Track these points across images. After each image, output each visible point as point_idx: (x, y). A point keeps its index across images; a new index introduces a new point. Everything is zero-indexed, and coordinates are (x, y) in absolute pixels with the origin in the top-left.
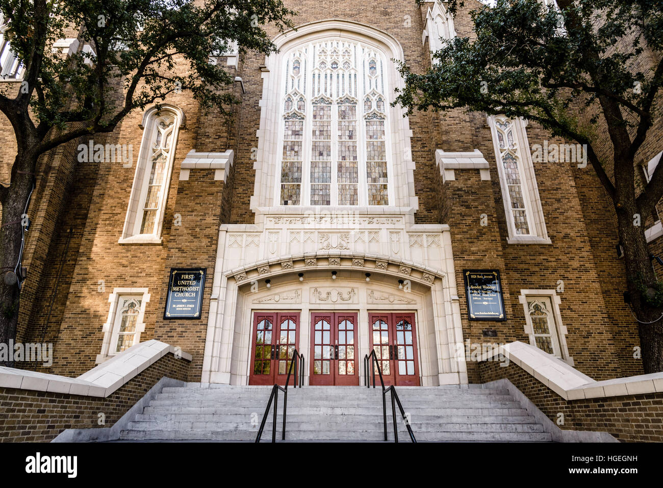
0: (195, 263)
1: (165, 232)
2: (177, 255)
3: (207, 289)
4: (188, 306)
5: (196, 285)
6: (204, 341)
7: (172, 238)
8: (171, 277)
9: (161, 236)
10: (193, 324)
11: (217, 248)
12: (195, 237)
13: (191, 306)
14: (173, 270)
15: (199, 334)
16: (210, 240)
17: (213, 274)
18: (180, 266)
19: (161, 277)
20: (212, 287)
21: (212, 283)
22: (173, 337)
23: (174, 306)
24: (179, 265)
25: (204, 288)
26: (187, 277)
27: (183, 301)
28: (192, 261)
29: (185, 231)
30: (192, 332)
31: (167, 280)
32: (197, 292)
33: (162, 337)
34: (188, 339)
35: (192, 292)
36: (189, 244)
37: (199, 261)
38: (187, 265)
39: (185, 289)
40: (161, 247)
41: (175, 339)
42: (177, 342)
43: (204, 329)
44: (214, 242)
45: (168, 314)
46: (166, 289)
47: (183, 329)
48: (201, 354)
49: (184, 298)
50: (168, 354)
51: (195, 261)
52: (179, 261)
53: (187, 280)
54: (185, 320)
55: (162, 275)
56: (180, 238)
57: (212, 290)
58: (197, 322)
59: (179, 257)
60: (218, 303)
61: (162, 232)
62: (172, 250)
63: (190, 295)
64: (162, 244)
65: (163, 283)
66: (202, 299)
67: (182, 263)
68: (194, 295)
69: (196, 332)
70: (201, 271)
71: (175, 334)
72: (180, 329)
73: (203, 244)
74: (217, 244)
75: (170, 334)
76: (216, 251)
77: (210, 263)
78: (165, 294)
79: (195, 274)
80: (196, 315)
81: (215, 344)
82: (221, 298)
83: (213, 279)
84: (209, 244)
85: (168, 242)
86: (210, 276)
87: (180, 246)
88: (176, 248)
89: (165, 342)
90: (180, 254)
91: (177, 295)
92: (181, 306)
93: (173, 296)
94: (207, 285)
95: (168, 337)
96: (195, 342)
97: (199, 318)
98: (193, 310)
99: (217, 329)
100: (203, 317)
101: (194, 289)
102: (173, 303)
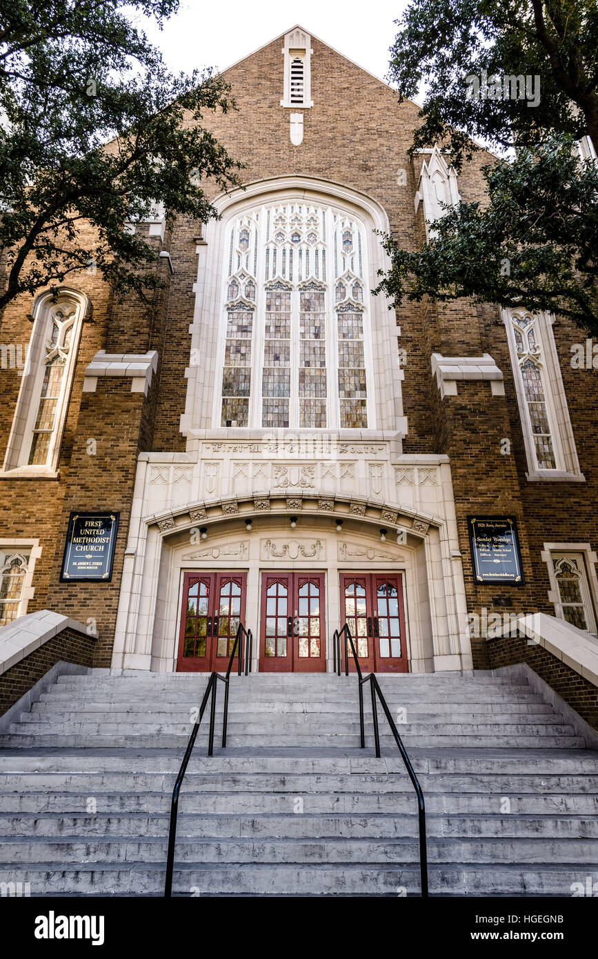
0: (104, 505)
1: (63, 463)
2: (79, 494)
3: (120, 541)
4: (94, 563)
5: (103, 536)
6: (116, 611)
7: (72, 470)
8: (70, 524)
9: (58, 468)
10: (101, 589)
11: (134, 485)
12: (105, 469)
13: (98, 564)
14: (73, 514)
15: (108, 602)
16: (124, 473)
17: (129, 521)
18: (83, 509)
19: (57, 524)
20: (126, 538)
21: (127, 533)
22: (73, 606)
23: (75, 564)
24: (81, 508)
25: (115, 538)
26: (92, 524)
27: (87, 556)
28: (100, 503)
29: (91, 462)
30: (98, 599)
31: (65, 529)
32: (106, 545)
33: (58, 606)
34: (94, 609)
35: (99, 544)
36: (95, 479)
37: (110, 503)
38: (93, 508)
39: (90, 540)
40: (57, 483)
41: (76, 609)
42: (79, 612)
43: (116, 596)
44: (130, 476)
45: (66, 575)
46: (63, 540)
47: (87, 596)
48: (111, 630)
49: (89, 552)
50: (66, 629)
51: (104, 502)
52: (81, 503)
53: (93, 528)
54: (89, 584)
55: (58, 521)
56: (84, 470)
57: (127, 542)
58: (106, 585)
59: (82, 497)
60: (135, 559)
61: (58, 463)
62: (72, 487)
63: (97, 548)
64: (58, 479)
65: (60, 532)
66: (114, 553)
67: (85, 505)
68: (102, 548)
69: (105, 599)
70: (111, 516)
71: (75, 602)
72: (82, 596)
73: (115, 479)
74: (134, 480)
75: (68, 602)
76: (133, 488)
77: (125, 505)
78: (62, 547)
79: (102, 520)
80: (106, 575)
81: (131, 615)
82: (138, 554)
83: (128, 527)
84: (123, 479)
85: (67, 475)
86: (124, 523)
87: (83, 482)
88: (78, 485)
89: (62, 613)
90: (83, 493)
91: (79, 548)
92: (84, 564)
93: (73, 549)
94: (120, 535)
95: (66, 606)
96: (103, 613)
97: (108, 580)
98: (101, 569)
99: (133, 596)
100: (114, 579)
101: (102, 540)
102: (73, 560)
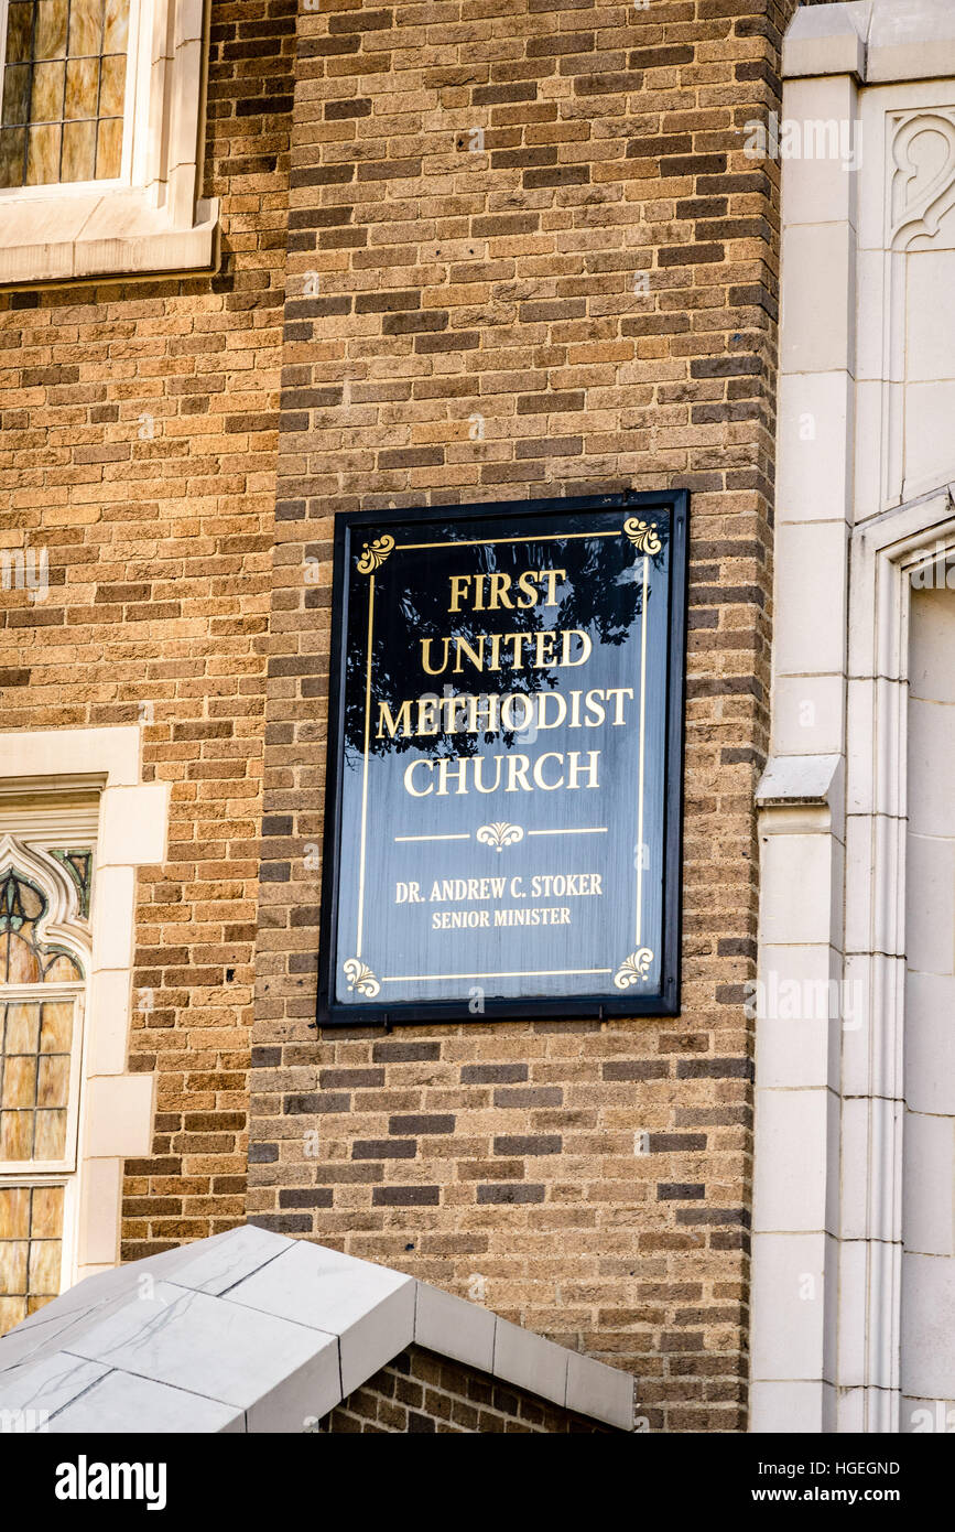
0: (571, 446)
1: (236, 148)
2: (381, 370)
3: (711, 710)
4: (544, 884)
5: (593, 677)
6: (738, 1230)
7: (310, 198)
8: (347, 596)
9: (205, 190)
10: (615, 1071)
11: (771, 267)
12: (543, 169)
13: (569, 885)
14: (355, 527)
15: (675, 1165)
16: (687, 187)
17: (761, 549)
18: (420, 486)
19: (252, 606)
20: (758, 687)
21: (761, 639)
22: (428, 1196)
23: (407, 892)
24: (406, 476)
25: (679, 692)
26: (500, 596)
27: (484, 835)
28: (538, 426)
29: (436, 121)
30: (605, 1146)
31: (312, 638)
32: (611, 742)
33: (324, 1199)
34: (579, 1218)
35: (563, 739)
36: (483, 251)
37: (608, 423)
38: (494, 474)
39: (485, 712)
40: (214, 301)
41: (452, 1218)
42: (480, 1244)
43: (723, 1117)
44: (740, 208)
45: (360, 981)
46: (309, 725)
47: (519, 1122)
48: (716, 1365)
49: (499, 806)
50: (401, 1361)
51: (566, 423)
52: (402, 439)
53: (501, 621)
54: (526, 1034)
55: (253, 587)
56: (397, 190)
57: (761, 715)
58: (643, 1041)
59: (401, 391)
60: (840, 842)
61: (207, 151)
62: (327, 328)
63: (555, 770)
64: (218, 279)
65: (277, 668)
66: (676, 806)
67: (434, 456)
68: (584, 770)
69: (658, 1143)
70: (631, 524)
71: (444, 1173)
72: (485, 1123)
73: (630, 238)
74: (768, 228)
75: (394, 1173)
76: (766, 298)
77: (719, 433)
78: (304, 776)
79: (573, 559)
80: (635, 970)
81: (853, 1258)
82: (860, 794)
83: (760, 595)
84: (687, 233)
85: (276, 242)
86: (733, 572)
87: (398, 279)
88: (367, 304)
89: (362, 1249)
90: (404, 363)
91: (425, 777)
92: (472, 889)
93: (386, 789)
94: (709, 663)
95: (383, 1197)
96: (649, 1242)
97: (659, 1004)
98: (599, 915)
99: (854, 1112)
100: (699, 995)
101: (579, 708)
102: (388, 866)
